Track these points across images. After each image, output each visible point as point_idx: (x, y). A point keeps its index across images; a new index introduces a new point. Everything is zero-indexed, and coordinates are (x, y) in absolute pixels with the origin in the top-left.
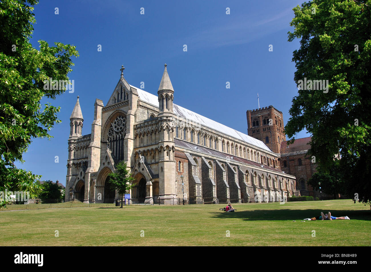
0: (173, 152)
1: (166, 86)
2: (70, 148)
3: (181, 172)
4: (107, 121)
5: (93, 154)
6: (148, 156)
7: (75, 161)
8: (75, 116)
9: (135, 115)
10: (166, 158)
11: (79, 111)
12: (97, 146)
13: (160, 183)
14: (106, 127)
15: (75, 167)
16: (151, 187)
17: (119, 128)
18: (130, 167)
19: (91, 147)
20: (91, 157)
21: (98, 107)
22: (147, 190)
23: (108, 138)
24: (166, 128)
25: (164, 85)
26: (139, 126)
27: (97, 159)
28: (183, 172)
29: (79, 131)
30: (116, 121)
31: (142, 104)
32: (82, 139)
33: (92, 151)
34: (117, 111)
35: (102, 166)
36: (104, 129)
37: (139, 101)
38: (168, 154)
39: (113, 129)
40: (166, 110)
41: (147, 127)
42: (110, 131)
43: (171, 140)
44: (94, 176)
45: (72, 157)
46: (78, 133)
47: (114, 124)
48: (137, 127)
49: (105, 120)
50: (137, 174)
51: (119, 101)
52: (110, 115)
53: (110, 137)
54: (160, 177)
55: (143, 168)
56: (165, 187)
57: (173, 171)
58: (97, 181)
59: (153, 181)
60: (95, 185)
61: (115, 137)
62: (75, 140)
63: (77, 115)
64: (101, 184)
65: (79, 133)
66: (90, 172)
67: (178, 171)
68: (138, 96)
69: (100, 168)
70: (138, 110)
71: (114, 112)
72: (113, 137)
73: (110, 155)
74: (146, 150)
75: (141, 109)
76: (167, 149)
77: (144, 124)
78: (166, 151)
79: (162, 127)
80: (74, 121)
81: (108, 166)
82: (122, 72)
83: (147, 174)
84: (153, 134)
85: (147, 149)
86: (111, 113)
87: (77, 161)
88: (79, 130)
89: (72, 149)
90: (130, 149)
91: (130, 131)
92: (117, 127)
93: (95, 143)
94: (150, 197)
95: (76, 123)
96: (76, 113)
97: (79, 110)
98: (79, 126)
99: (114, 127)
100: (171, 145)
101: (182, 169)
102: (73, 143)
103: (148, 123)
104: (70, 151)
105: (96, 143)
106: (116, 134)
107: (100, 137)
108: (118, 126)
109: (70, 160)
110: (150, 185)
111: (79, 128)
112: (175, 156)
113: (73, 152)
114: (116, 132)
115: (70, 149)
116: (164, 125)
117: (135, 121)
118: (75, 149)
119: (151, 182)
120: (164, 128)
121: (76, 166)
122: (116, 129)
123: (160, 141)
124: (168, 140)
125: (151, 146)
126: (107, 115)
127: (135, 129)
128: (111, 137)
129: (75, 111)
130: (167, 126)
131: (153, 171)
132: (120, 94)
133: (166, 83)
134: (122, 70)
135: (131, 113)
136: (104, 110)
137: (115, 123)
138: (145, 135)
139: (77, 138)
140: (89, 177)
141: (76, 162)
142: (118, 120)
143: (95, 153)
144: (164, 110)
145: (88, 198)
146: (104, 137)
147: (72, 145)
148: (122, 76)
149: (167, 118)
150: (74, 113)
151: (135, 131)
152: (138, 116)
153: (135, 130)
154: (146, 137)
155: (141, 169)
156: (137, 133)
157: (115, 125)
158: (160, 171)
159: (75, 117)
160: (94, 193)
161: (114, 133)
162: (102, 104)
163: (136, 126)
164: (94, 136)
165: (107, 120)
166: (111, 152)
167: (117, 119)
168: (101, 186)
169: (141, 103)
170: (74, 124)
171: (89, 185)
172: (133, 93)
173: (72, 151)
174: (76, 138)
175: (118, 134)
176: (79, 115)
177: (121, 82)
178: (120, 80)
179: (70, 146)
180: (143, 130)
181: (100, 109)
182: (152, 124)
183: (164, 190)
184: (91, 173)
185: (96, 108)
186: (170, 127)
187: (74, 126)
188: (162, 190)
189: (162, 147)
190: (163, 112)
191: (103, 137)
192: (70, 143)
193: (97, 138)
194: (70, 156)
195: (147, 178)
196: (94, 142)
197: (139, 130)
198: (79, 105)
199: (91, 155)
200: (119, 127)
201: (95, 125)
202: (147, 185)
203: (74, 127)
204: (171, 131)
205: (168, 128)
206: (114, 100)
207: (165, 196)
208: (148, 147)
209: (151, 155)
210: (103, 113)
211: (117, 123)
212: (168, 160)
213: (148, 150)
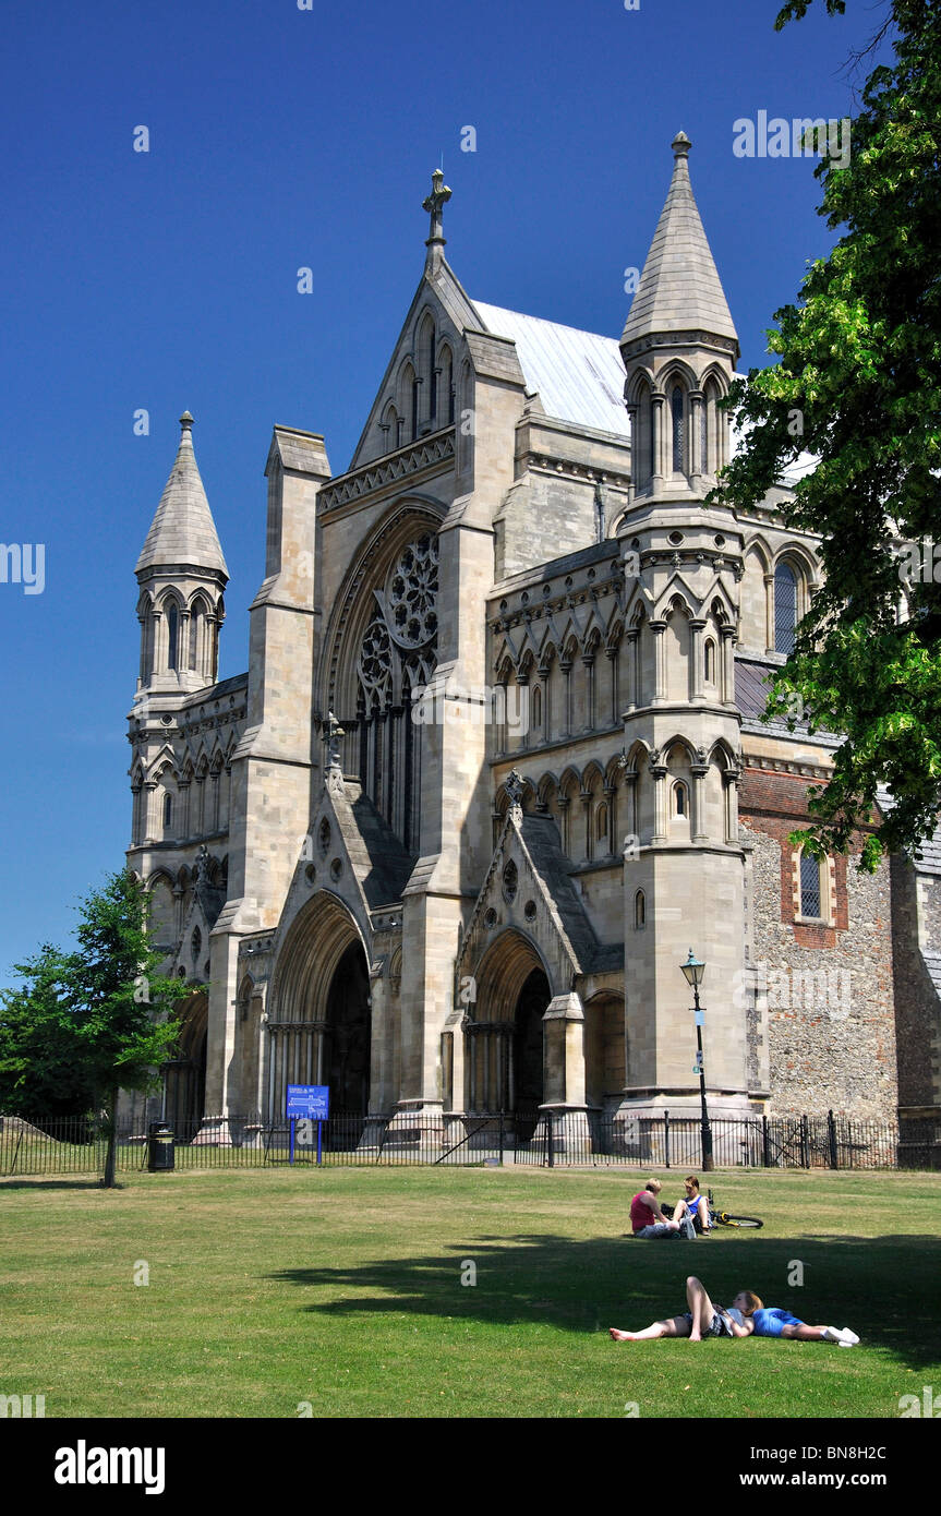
0: (727, 780)
1: (674, 304)
2: (140, 767)
3: (823, 927)
4: (346, 578)
5: (260, 810)
6: (574, 812)
7: (171, 854)
8: (163, 552)
9: (497, 532)
10: (670, 826)
11: (191, 518)
12: (288, 752)
13: (632, 1001)
14: (342, 622)
15: (176, 898)
16: (575, 1036)
17: (422, 624)
18: (458, 893)
19: (243, 761)
20: (245, 829)
21: (289, 482)
22: (551, 1053)
23: (361, 692)
24: (669, 615)
25: (658, 297)
26: (515, 604)
27: (286, 840)
28: (842, 925)
29: (193, 656)
30: (402, 573)
31: (551, 443)
32: (210, 710)
33: (251, 788)
34: (404, 506)
35: (301, 888)
36: (334, 631)
37: (525, 426)
38: (685, 799)
39: (384, 628)
40: (668, 486)
41: (566, 614)
42: (368, 647)
43: (710, 695)
44: (258, 954)
45: (155, 832)
46: (185, 669)
47: (391, 594)
48: (509, 611)
49: (337, 570)
50: (497, 943)
51: (419, 437)
52: (363, 535)
53: (369, 690)
54: (630, 963)
55: (533, 898)
56: (660, 1032)
57: (720, 918)
58: (277, 991)
59: (591, 991)
60: (264, 1016)
61: (399, 686)
62: (167, 716)
63: (178, 543)
64: (303, 1010)
65: (199, 667)
66: (238, 926)
67: (799, 917)
68: (520, 388)
69: (293, 902)
70: (519, 493)
71: (386, 513)
72: (386, 687)
73: (349, 810)
74: (558, 774)
75: (539, 485)
76: (677, 762)
77: (547, 589)
78: (670, 778)
79: (644, 607)
80: (159, 587)
81: (333, 886)
82: (434, 218)
83: (554, 942)
84: (603, 661)
85: (564, 766)
86: (369, 524)
87: (181, 854)
88: (193, 643)
89: (150, 778)
90: (461, 768)
91: (456, 644)
92: (410, 616)
93: (273, 729)
94: (567, 1104)
95: (172, 597)
96: (173, 530)
97: (189, 508)
98: (194, 614)
99: (392, 617)
100: (703, 733)
101: (833, 903)
102: (156, 734)
103: (569, 582)
104: (140, 788)
105: (276, 735)
106: (403, 664)
107: (307, 689)
108: (414, 608)
109: (142, 850)
110: (568, 1021)
111: (194, 631)
112: (742, 810)
113: (156, 798)
114: (402, 652)
115: (142, 779)
116: (658, 590)
117: (499, 571)
118: (170, 779)
119: (574, 996)
120: (657, 615)
121: (178, 887)
122: (406, 628)
123: (633, 709)
124: (682, 701)
125: (587, 747)
126: (350, 532)
127: (494, 628)
128: (374, 684)
129: (167, 518)
130: (676, 599)
131: (598, 922)
132: (426, 384)
133: (673, 285)
134: (435, 205)
135: (469, 520)
136: (333, 501)
137: (399, 589)
138: (557, 669)
139: (183, 698)
140: (233, 967)
141: (175, 860)
142: (414, 563)
143: (273, 803)
144: (658, 484)
145: (226, 1110)
146: (332, 685)
147: (153, 750)
148: (438, 249)
149: (676, 537)
150: (157, 532)
151: (498, 640)
152: (516, 533)
153: (497, 631)
154: (558, 679)
155: (519, 905)
156: (507, 657)
157: (396, 602)
158: (630, 918)
159: (163, 556)
160: (257, 1076)
161: (394, 657)
162: (320, 461)
163: (498, 604)
164: (263, 682)
165: (349, 570)
166: (356, 791)
167: (408, 564)
168: (303, 1027)
169: (539, 443)
170: (159, 607)
171: (231, 1015)
172: (480, 368)
173: (150, 788)
174: (177, 703)
175: (414, 664)
176: (191, 545)
177: (426, 294)
178: (424, 284)
179: (137, 756)
180: (539, 635)
181: (300, 499)
182: (595, 591)
183: (653, 1058)
184: (241, 935)
185: (277, 492)
186: (699, 603)
187: (164, 618)
188: (644, 1054)
189: (639, 752)
190: (651, 499)
191: (326, 692)
192: (139, 736)
193: (285, 695)
194: (140, 822)
195: (552, 972)
196: (265, 728)
197: (517, 633)
198: (195, 479)
199: (244, 813)
200: (417, 615)
201: (269, 609)
202: (547, 1016)
203: (162, 627)
204: (710, 630)
205: (687, 613)
206: (393, 429)
207: (660, 1100)
208: (573, 751)
209: (587, 806)
210: (323, 521)
211: (408, 586)
212: (686, 842)
213: (570, 773)
